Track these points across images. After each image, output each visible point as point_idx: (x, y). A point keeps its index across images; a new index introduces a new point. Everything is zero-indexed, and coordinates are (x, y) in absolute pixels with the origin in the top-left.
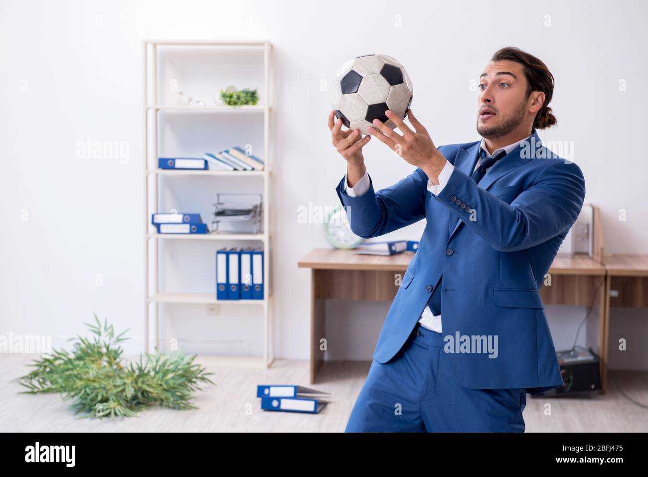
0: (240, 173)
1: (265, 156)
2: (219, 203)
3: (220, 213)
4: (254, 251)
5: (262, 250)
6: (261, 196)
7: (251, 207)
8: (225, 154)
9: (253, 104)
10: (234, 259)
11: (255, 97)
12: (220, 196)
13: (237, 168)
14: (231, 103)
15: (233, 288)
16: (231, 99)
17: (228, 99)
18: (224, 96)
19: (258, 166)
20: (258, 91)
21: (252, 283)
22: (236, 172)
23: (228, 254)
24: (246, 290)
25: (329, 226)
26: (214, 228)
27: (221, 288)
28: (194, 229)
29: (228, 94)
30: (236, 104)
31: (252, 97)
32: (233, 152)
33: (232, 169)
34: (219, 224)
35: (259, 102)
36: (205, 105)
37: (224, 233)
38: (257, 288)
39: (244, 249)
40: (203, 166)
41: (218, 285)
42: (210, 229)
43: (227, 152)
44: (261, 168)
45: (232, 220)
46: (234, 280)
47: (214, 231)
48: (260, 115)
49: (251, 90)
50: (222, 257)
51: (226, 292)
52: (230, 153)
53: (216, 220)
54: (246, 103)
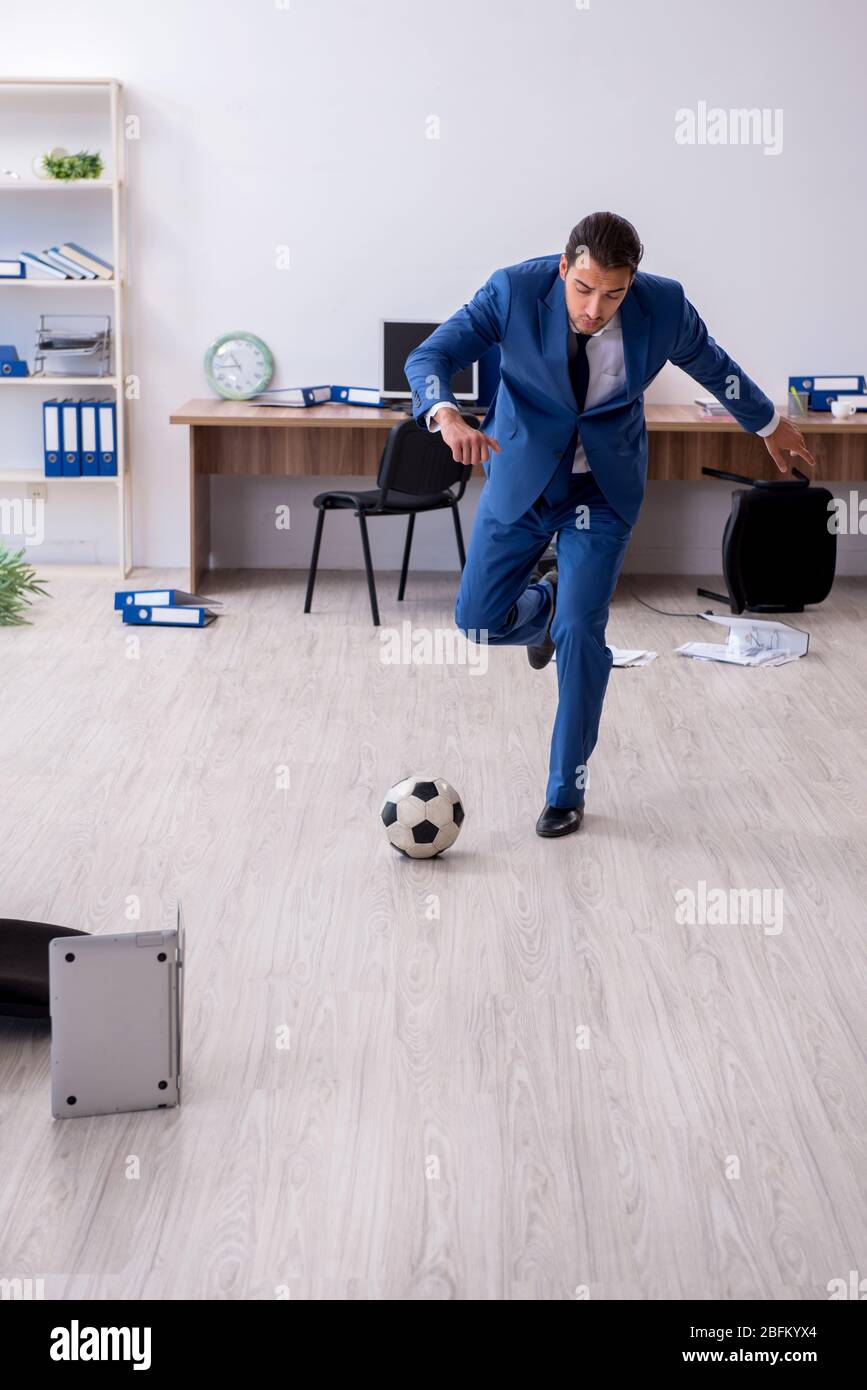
0: (76, 283)
1: (115, 257)
2: (43, 330)
3: (46, 346)
4: (100, 401)
5: (112, 401)
6: (109, 318)
7: (94, 336)
8: (52, 254)
9: (94, 177)
10: (70, 414)
11: (97, 166)
12: (46, 319)
13: (72, 274)
14: (61, 175)
15: (70, 458)
16: (59, 169)
17: (56, 169)
18: (49, 164)
19: (104, 273)
20: (101, 156)
21: (98, 451)
22: (69, 282)
23: (61, 407)
24: (90, 461)
25: (214, 365)
26: (38, 368)
27: (52, 458)
28: (7, 369)
29: (55, 160)
30: (68, 176)
31: (92, 166)
32: (65, 251)
33: (64, 276)
34: (45, 361)
35: (103, 174)
36: (19, 177)
37: (52, 375)
38: (107, 458)
39: (84, 399)
40: (18, 272)
41: (47, 454)
42: (31, 369)
43: (56, 250)
44: (109, 276)
45: (65, 355)
46: (71, 446)
47: (37, 372)
48: (106, 193)
49: (89, 154)
50: (52, 412)
51: (60, 465)
52: (60, 252)
53: (40, 356)
54: (84, 175)
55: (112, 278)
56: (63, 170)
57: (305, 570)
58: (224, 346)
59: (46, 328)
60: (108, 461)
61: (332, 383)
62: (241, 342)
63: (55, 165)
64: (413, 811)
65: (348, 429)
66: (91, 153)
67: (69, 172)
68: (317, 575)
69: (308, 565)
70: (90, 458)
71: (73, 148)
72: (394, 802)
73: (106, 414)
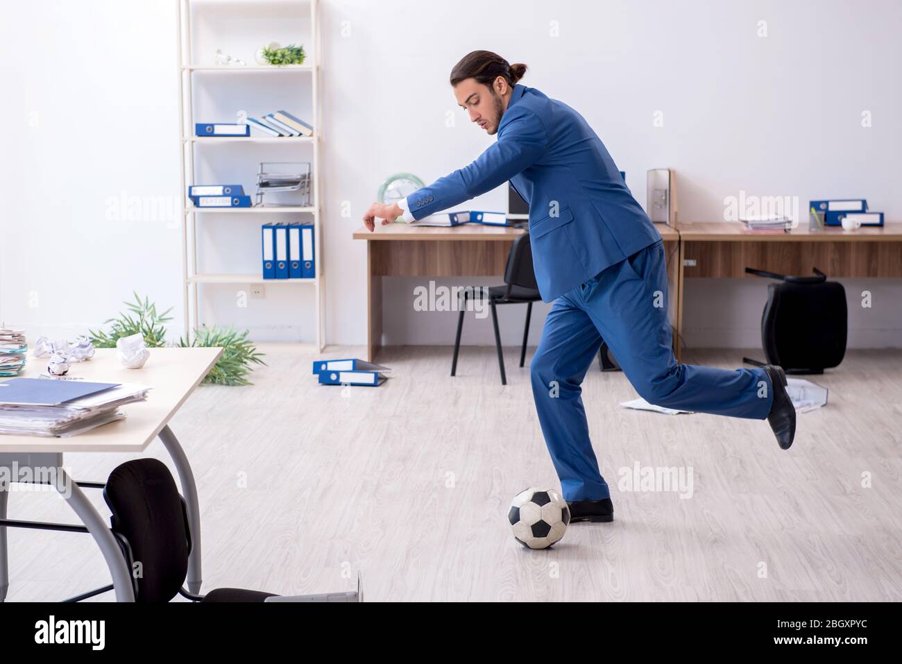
0: (287, 139)
1: (314, 121)
2: (262, 173)
3: (264, 185)
4: (303, 225)
5: (312, 224)
6: (310, 164)
7: (299, 177)
8: (269, 119)
9: (299, 63)
10: (281, 233)
11: (301, 55)
12: (264, 165)
13: (282, 133)
14: (275, 62)
15: (281, 265)
16: (275, 58)
17: (272, 58)
18: (267, 54)
19: (306, 131)
20: (304, 49)
21: (301, 261)
22: (281, 138)
23: (274, 228)
24: (296, 268)
25: (385, 197)
26: (259, 201)
27: (268, 265)
28: (236, 202)
29: (271, 51)
30: (280, 62)
31: (297, 55)
32: (278, 116)
33: (278, 135)
34: (263, 196)
35: (305, 60)
36: (246, 64)
37: (269, 206)
38: (308, 265)
39: (291, 223)
40: (244, 132)
41: (265, 262)
42: (254, 202)
43: (271, 116)
44: (309, 135)
45: (278, 191)
46: (282, 256)
47: (257, 204)
48: (308, 75)
49: (296, 46)
50: (268, 233)
51: (274, 270)
52: (275, 117)
53: (259, 192)
54: (292, 62)
55: (311, 135)
56: (276, 58)
57: (452, 346)
58: (392, 183)
59: (264, 172)
60: (309, 267)
61: (470, 210)
62: (404, 180)
63: (271, 54)
64: (532, 514)
65: (482, 242)
66: (297, 46)
67: (281, 60)
68: (460, 348)
69: (453, 342)
70: (295, 265)
71: (284, 43)
72: (518, 506)
73: (307, 233)
